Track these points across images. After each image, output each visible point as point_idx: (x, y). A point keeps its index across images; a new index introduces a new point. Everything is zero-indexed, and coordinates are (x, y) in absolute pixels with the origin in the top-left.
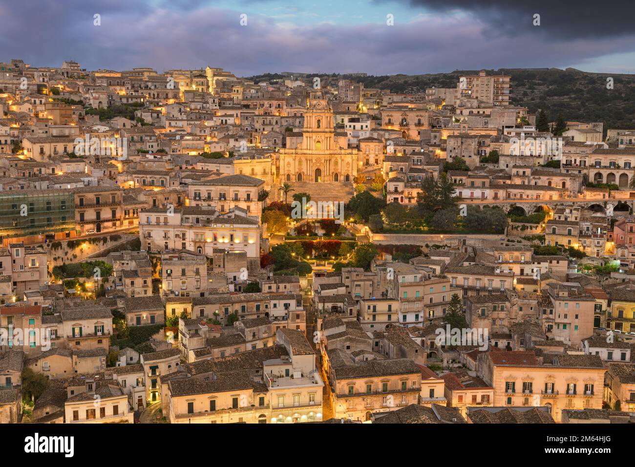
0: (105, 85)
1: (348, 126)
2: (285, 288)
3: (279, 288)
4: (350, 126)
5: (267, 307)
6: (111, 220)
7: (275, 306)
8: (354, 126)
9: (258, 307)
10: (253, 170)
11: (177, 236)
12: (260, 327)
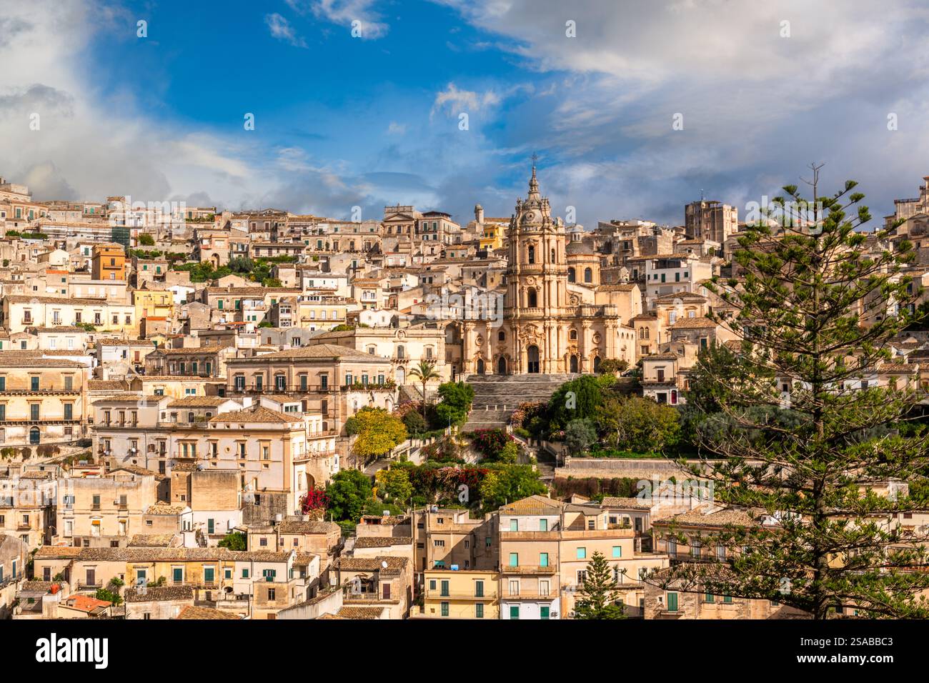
0: (246, 230)
1: (652, 277)
2: (296, 544)
3: (282, 544)
4: (656, 277)
5: (228, 575)
6: (61, 422)
7: (245, 574)
8: (663, 276)
9: (209, 575)
10: (400, 349)
11: (151, 448)
12: (162, 604)
